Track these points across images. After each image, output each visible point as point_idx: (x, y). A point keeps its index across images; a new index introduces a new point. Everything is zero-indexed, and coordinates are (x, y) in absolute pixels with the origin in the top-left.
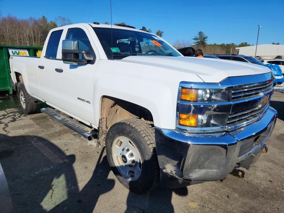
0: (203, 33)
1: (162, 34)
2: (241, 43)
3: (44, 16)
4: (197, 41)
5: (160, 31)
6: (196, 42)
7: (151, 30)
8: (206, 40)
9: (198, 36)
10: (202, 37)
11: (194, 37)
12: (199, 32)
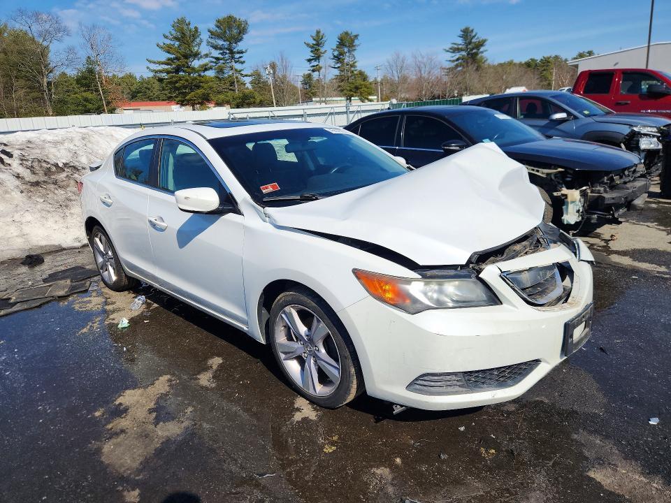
0: (472, 31)
1: (356, 42)
4: (457, 55)
5: (347, 33)
6: (455, 58)
7: (322, 33)
8: (482, 49)
9: (460, 41)
10: (470, 43)
11: (450, 46)
12: (461, 31)
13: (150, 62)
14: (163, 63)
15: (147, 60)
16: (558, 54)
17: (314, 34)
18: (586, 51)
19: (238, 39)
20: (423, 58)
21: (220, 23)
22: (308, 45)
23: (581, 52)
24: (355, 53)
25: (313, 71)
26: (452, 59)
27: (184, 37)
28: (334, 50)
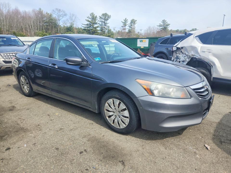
0: (166, 21)
1: (136, 22)
2: (192, 29)
3: (40, 9)
4: (161, 27)
5: (133, 20)
6: (160, 28)
7: (127, 19)
8: (168, 26)
9: (162, 23)
10: (165, 24)
11: (159, 25)
12: (162, 20)
13: (83, 24)
14: (86, 25)
15: (82, 24)
16: (186, 29)
17: (125, 19)
18: (195, 28)
19: (107, 20)
20: (156, 28)
21: (103, 15)
22: (122, 22)
23: (193, 28)
24: (135, 25)
25: (123, 30)
26: (159, 28)
27: (94, 18)
28: (129, 24)
